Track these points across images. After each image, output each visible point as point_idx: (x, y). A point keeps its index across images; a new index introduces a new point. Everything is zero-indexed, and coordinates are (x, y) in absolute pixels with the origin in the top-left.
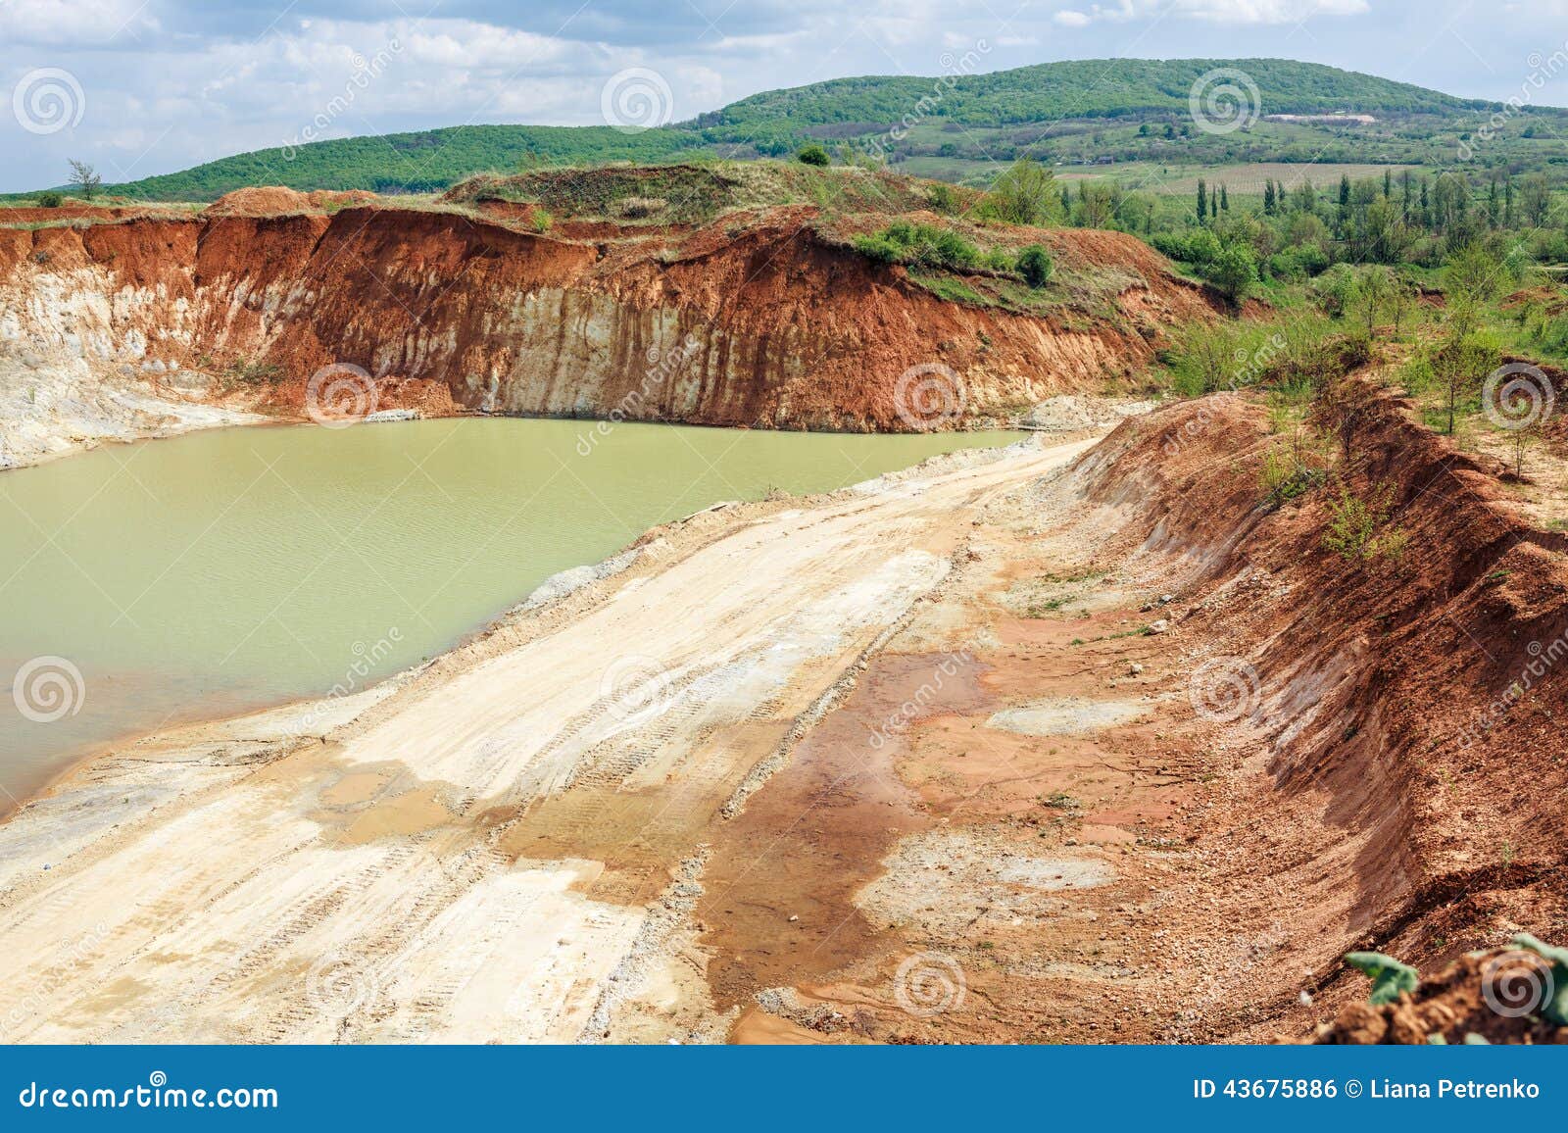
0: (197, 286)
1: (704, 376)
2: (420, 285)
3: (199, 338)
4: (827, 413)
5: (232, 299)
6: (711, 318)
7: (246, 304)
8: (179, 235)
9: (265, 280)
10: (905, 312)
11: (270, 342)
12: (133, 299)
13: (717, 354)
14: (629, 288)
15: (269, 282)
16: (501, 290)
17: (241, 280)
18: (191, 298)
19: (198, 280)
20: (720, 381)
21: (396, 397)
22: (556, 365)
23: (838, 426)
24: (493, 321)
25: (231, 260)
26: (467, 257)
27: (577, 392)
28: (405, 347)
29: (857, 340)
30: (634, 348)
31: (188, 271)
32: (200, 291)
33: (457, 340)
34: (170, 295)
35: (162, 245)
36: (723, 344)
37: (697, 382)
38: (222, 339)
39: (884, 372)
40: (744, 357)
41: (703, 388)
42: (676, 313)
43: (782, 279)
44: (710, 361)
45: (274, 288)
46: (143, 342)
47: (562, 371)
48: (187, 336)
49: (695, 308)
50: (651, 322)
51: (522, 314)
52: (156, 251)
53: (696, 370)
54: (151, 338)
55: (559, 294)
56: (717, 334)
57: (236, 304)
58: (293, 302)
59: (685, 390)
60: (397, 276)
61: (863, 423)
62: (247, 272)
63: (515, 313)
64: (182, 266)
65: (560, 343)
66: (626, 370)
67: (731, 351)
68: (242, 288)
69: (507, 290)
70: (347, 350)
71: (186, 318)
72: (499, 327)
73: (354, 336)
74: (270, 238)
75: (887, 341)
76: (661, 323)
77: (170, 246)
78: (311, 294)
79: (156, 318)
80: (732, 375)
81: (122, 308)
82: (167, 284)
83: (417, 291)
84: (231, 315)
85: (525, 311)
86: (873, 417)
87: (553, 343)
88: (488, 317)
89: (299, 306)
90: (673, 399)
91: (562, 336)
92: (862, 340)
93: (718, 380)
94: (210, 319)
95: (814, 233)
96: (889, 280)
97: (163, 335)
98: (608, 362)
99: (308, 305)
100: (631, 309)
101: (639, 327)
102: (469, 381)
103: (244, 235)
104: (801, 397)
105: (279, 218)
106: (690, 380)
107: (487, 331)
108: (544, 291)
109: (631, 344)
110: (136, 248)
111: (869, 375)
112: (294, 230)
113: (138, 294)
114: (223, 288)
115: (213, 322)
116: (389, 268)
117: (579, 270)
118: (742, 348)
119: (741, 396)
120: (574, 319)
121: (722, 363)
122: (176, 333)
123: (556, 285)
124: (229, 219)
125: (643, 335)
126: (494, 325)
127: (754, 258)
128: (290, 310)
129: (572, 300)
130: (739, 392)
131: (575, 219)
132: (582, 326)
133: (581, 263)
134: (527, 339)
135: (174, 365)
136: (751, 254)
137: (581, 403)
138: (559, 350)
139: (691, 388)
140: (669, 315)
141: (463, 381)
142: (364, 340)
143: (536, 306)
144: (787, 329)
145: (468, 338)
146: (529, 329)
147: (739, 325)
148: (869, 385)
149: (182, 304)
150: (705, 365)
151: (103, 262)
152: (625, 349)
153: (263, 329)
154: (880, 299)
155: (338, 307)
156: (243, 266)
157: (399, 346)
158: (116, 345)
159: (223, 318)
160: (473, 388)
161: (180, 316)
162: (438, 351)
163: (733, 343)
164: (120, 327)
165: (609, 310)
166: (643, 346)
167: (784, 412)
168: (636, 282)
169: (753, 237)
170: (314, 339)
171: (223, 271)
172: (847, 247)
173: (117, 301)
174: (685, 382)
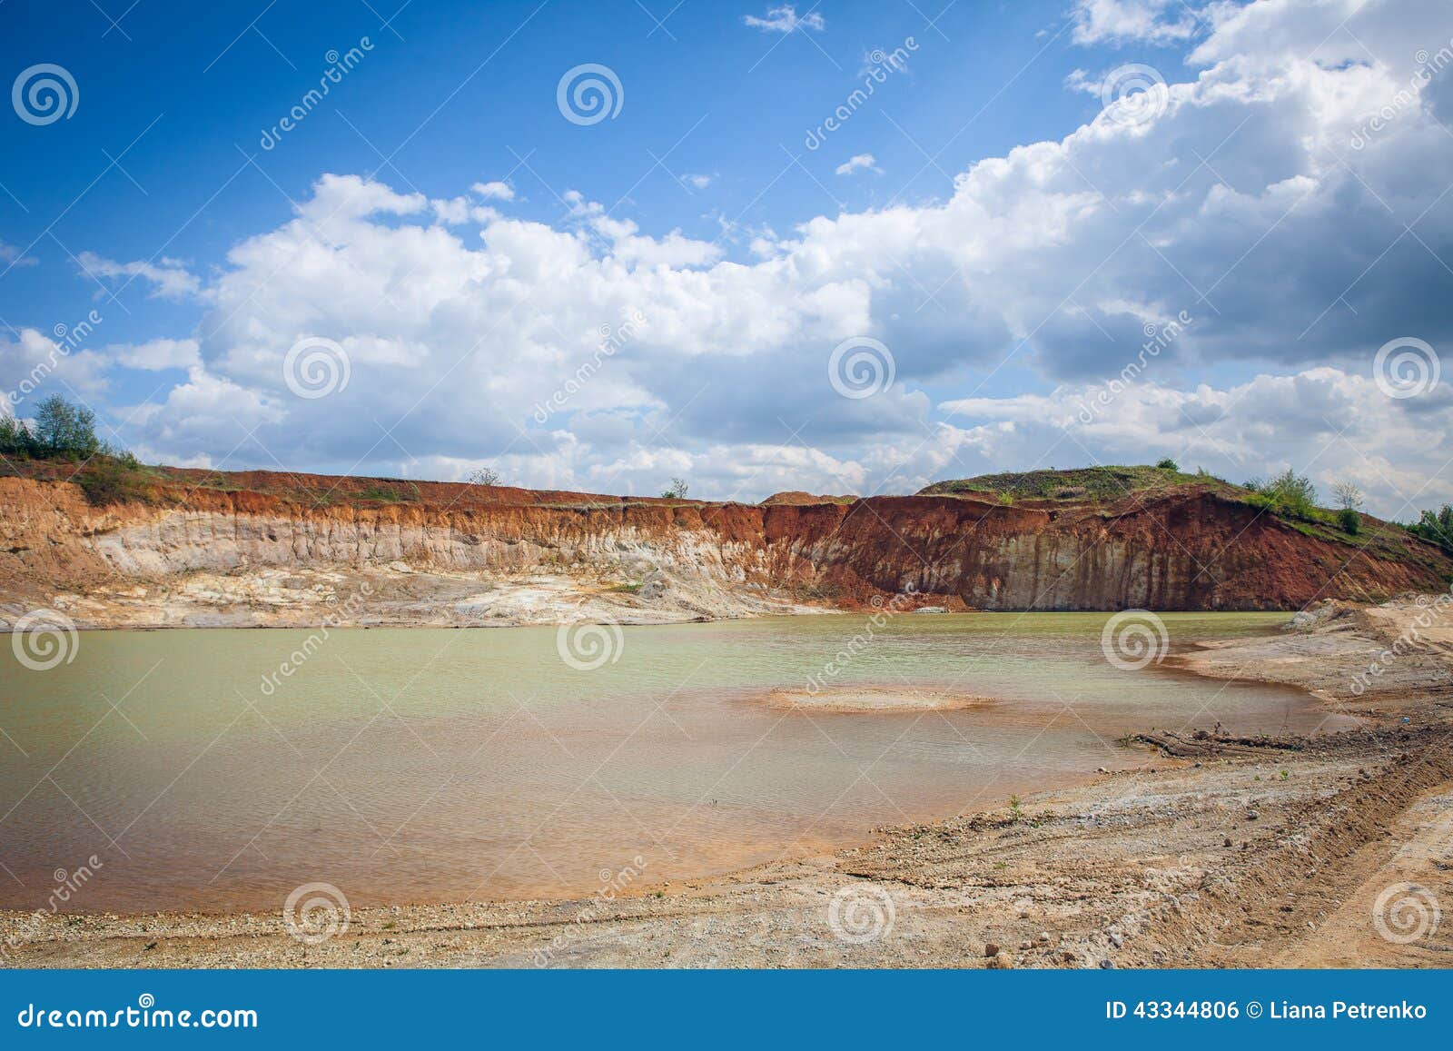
0: (768, 544)
1: (1150, 583)
2: (927, 538)
3: (773, 572)
4: (1252, 600)
5: (790, 551)
6: (1150, 547)
7: (800, 554)
8: (753, 515)
9: (811, 540)
10: (1285, 542)
11: (820, 576)
12: (732, 549)
13: (1158, 568)
14: (1085, 533)
15: (816, 541)
16: (990, 537)
17: (795, 540)
18: (766, 550)
19: (768, 541)
20: (1162, 586)
21: (924, 602)
22: (1036, 581)
23: (1262, 607)
24: (987, 556)
25: (787, 529)
26: (960, 522)
27: (1055, 597)
28: (922, 574)
29: (1259, 557)
30: (1093, 568)
31: (761, 535)
32: (770, 546)
33: (962, 568)
34: (753, 547)
35: (745, 520)
36: (1162, 563)
37: (1145, 586)
38: (789, 573)
39: (1284, 575)
40: (1179, 569)
41: (1150, 590)
42: (1123, 545)
43: (1196, 524)
44: (1153, 572)
45: (819, 545)
46: (743, 574)
47: (1041, 584)
48: (767, 571)
49: (1137, 542)
50: (1105, 552)
51: (1007, 551)
52: (741, 523)
53: (1144, 579)
54: (747, 571)
55: (1033, 538)
56: (1156, 556)
57: (793, 554)
58: (832, 553)
59: (1136, 592)
60: (909, 534)
61: (1279, 605)
62: (798, 536)
63: (1002, 550)
64: (757, 532)
65: (1037, 567)
66: (1089, 582)
67: (1169, 566)
68: (797, 545)
69: (994, 537)
70: (879, 578)
71: (764, 562)
72: (991, 560)
73: (883, 569)
74: (810, 517)
75: (1279, 557)
76: (1112, 552)
77: (749, 520)
78: (846, 547)
79: (747, 560)
80: (1171, 580)
81: (727, 553)
82: (750, 540)
83: (925, 542)
84: (791, 560)
85: (1009, 549)
86: (1286, 601)
87: (1031, 568)
88: (983, 554)
89: (838, 555)
90: (1127, 598)
91: (1037, 564)
92: (1263, 557)
93: (1160, 584)
94: (778, 563)
95: (1214, 496)
96: (1269, 523)
97: (753, 570)
98: (1074, 578)
99: (845, 553)
100: (1088, 543)
101: (1096, 555)
102: (975, 591)
103: (792, 516)
104: (1228, 591)
105: (815, 506)
106: (1140, 585)
107: (983, 562)
108: (1021, 537)
109: (1091, 566)
110: (730, 521)
111: (1273, 576)
112: (826, 512)
113: (735, 546)
114: (784, 545)
115: (781, 563)
116: (904, 530)
117: (1041, 524)
118: (1178, 563)
119: (1181, 593)
120: (1046, 552)
121: (1163, 574)
122: (760, 569)
123: (1031, 533)
124: (782, 506)
125: (1099, 560)
126: (988, 558)
127: (1171, 513)
128: (832, 557)
129: (1044, 542)
130: (1179, 590)
131: (1023, 500)
132: (1053, 557)
133: (1042, 521)
134: (1012, 566)
135: (765, 586)
136: (1168, 510)
137: (1058, 602)
138: (1036, 572)
139: (1141, 590)
140: (1118, 547)
141: (971, 592)
142: (892, 570)
143: (1017, 546)
144: (1210, 551)
145: (970, 568)
146: (1013, 560)
147: (1173, 550)
148: (1275, 583)
149: (760, 553)
150: (1150, 575)
151: (713, 527)
152: (1087, 569)
153: (814, 569)
154: (1269, 535)
155: (868, 553)
156: (795, 532)
157: (918, 574)
158: (728, 574)
159: (787, 562)
160: (978, 596)
161: (760, 560)
162: (947, 576)
163: (1170, 561)
164: (729, 563)
165: (1073, 545)
166: (1099, 566)
167: (1218, 600)
168: (1089, 529)
169: (1166, 501)
170: (852, 572)
171: (784, 534)
172: (1238, 503)
173: (724, 550)
174: (1135, 587)
